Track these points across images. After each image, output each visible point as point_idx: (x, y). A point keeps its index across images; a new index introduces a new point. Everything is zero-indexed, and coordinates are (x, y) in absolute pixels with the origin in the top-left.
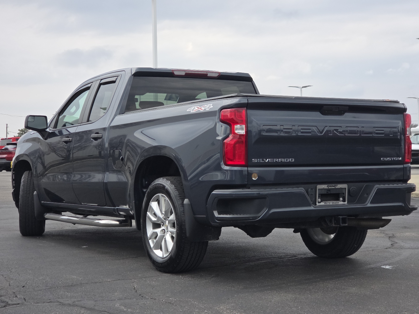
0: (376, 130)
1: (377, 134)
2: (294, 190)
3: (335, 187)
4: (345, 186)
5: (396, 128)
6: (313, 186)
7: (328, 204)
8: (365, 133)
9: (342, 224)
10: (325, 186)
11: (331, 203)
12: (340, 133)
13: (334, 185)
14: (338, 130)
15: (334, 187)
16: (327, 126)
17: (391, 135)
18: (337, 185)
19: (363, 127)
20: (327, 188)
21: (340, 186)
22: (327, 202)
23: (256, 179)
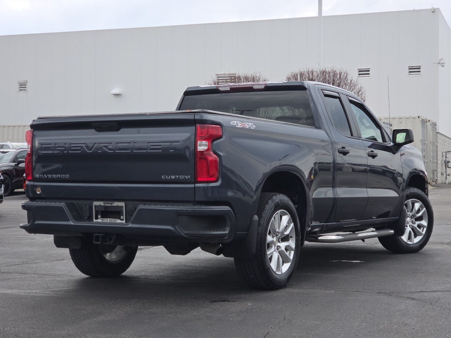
0: (152, 146)
1: (152, 149)
2: (56, 205)
3: (112, 205)
4: (122, 204)
5: (179, 142)
6: (89, 202)
7: (105, 221)
8: (138, 149)
9: (95, 242)
10: (102, 203)
11: (108, 221)
12: (110, 149)
13: (110, 202)
14: (107, 146)
15: (110, 204)
16: (96, 143)
17: (171, 150)
18: (114, 203)
19: (136, 143)
20: (104, 205)
21: (116, 204)
22: (104, 219)
23: (39, 193)
